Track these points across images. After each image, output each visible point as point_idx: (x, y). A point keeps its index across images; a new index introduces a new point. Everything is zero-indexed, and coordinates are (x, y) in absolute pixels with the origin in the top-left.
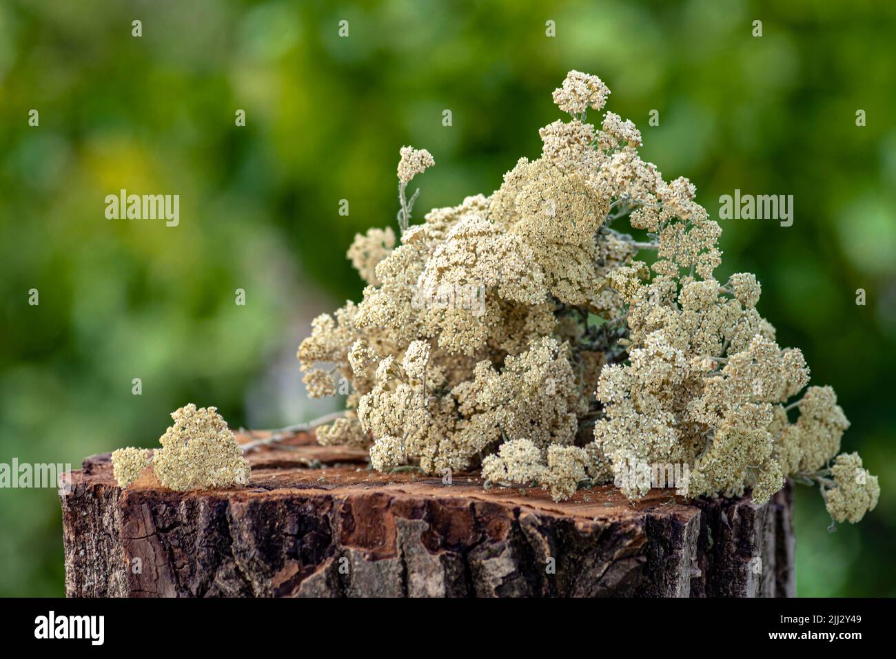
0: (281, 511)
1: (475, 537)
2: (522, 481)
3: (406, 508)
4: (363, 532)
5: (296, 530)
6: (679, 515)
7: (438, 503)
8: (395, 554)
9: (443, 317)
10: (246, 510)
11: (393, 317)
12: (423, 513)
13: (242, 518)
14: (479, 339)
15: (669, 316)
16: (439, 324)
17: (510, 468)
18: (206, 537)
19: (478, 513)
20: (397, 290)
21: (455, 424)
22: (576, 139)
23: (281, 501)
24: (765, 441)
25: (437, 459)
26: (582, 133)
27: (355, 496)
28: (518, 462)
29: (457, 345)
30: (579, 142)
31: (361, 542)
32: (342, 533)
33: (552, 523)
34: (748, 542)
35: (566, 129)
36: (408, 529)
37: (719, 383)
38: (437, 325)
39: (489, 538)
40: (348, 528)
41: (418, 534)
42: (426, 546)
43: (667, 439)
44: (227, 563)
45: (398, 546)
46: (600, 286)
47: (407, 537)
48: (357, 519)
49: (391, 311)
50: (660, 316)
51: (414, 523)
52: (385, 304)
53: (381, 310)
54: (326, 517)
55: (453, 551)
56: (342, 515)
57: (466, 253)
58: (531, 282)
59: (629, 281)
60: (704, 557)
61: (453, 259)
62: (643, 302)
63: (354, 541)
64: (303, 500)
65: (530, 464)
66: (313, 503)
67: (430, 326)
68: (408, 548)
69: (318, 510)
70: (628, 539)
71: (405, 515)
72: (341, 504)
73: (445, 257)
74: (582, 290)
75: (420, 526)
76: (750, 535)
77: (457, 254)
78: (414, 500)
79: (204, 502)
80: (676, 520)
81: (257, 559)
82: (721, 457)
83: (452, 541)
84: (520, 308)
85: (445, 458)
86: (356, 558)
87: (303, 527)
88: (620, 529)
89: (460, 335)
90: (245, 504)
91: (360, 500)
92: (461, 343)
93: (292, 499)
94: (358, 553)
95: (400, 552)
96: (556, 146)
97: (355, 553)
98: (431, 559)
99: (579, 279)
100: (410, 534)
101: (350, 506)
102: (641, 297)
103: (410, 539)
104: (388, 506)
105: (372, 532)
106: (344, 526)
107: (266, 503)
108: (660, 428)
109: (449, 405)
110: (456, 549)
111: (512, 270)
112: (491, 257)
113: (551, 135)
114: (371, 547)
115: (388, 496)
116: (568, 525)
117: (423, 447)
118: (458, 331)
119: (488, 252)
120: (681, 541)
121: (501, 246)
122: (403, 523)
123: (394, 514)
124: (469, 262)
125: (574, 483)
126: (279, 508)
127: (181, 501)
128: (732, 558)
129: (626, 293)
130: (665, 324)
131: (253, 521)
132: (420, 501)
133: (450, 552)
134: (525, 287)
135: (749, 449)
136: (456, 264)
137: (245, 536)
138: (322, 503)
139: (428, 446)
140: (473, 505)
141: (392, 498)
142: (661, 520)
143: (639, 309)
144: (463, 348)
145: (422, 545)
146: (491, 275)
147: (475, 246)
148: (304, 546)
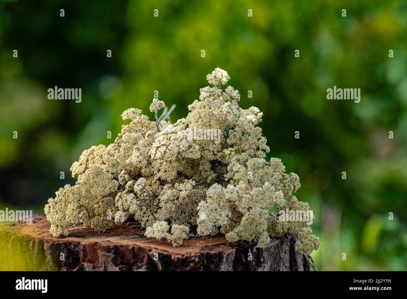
0: (62, 247)
1: (134, 260)
2: (159, 238)
3: (106, 249)
4: (90, 257)
5: (67, 255)
6: (223, 252)
7: (120, 247)
8: (102, 267)
9: (161, 165)
10: (49, 247)
11: (140, 163)
12: (112, 251)
13: (48, 250)
14: (173, 175)
15: (242, 169)
16: (159, 168)
17: (155, 232)
18: (36, 256)
19: (136, 251)
20: (146, 152)
21: (157, 210)
22: (213, 94)
23: (63, 243)
24: (263, 224)
25: (147, 222)
26: (216, 92)
27: (87, 243)
28: (158, 231)
29: (164, 177)
30: (214, 96)
31: (90, 261)
32: (82, 257)
33: (162, 256)
34: (260, 261)
35: (210, 90)
36: (106, 257)
37: (248, 198)
38: (158, 168)
39: (139, 261)
40: (85, 256)
41: (110, 259)
42: (114, 264)
43: (223, 220)
44: (43, 267)
45: (103, 263)
46: (220, 155)
47: (106, 260)
48: (88, 252)
49: (140, 160)
50: (238, 168)
51: (109, 255)
52: (138, 157)
53: (136, 159)
54: (78, 251)
55: (125, 265)
56: (83, 250)
57: (167, 140)
58: (194, 150)
59: (231, 153)
60: (240, 267)
61: (162, 143)
62: (235, 162)
63: (87, 261)
64: (70, 243)
65: (163, 232)
66: (74, 245)
67: (156, 168)
68: (107, 264)
69: (75, 248)
70: (192, 263)
71: (105, 251)
72: (82, 246)
73: (159, 142)
74: (214, 154)
75: (111, 256)
76: (261, 258)
77: (163, 141)
78: (109, 246)
79: (37, 242)
80: (222, 254)
81: (52, 266)
82: (244, 228)
83: (125, 262)
84: (197, 162)
85: (150, 223)
86: (87, 267)
87: (70, 254)
88: (189, 259)
89: (166, 173)
90: (49, 244)
91: (89, 245)
92: (166, 176)
93: (66, 243)
94: (88, 266)
95: (104, 266)
96: (205, 96)
97: (87, 265)
98: (115, 269)
99: (213, 150)
100: (107, 259)
101: (85, 247)
102: (234, 160)
103: (107, 261)
104: (100, 248)
105: (94, 257)
106: (83, 255)
107: (57, 244)
108: (223, 215)
109: (156, 202)
110: (126, 265)
111: (183, 146)
112: (176, 142)
113: (204, 92)
114: (93, 263)
115: (100, 243)
116: (169, 257)
117: (143, 217)
118: (166, 172)
119: (175, 140)
120: (223, 262)
121: (179, 137)
122: (105, 254)
123: (101, 251)
124: (168, 144)
125: (181, 240)
126: (62, 246)
127: (31, 241)
128: (252, 267)
129: (229, 157)
130: (239, 171)
131: (51, 251)
132: (112, 246)
133: (124, 266)
134: (192, 152)
135: (256, 226)
136: (163, 145)
137: (48, 257)
138: (77, 245)
139: (145, 217)
140: (133, 248)
141: (101, 245)
142: (212, 254)
143: (232, 164)
144: (167, 178)
145: (112, 263)
146: (175, 149)
147: (170, 138)
148: (69, 262)
